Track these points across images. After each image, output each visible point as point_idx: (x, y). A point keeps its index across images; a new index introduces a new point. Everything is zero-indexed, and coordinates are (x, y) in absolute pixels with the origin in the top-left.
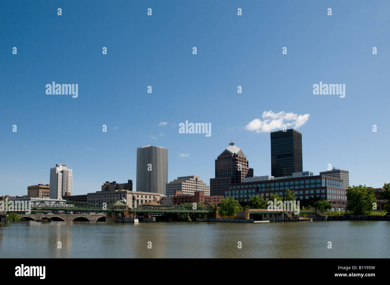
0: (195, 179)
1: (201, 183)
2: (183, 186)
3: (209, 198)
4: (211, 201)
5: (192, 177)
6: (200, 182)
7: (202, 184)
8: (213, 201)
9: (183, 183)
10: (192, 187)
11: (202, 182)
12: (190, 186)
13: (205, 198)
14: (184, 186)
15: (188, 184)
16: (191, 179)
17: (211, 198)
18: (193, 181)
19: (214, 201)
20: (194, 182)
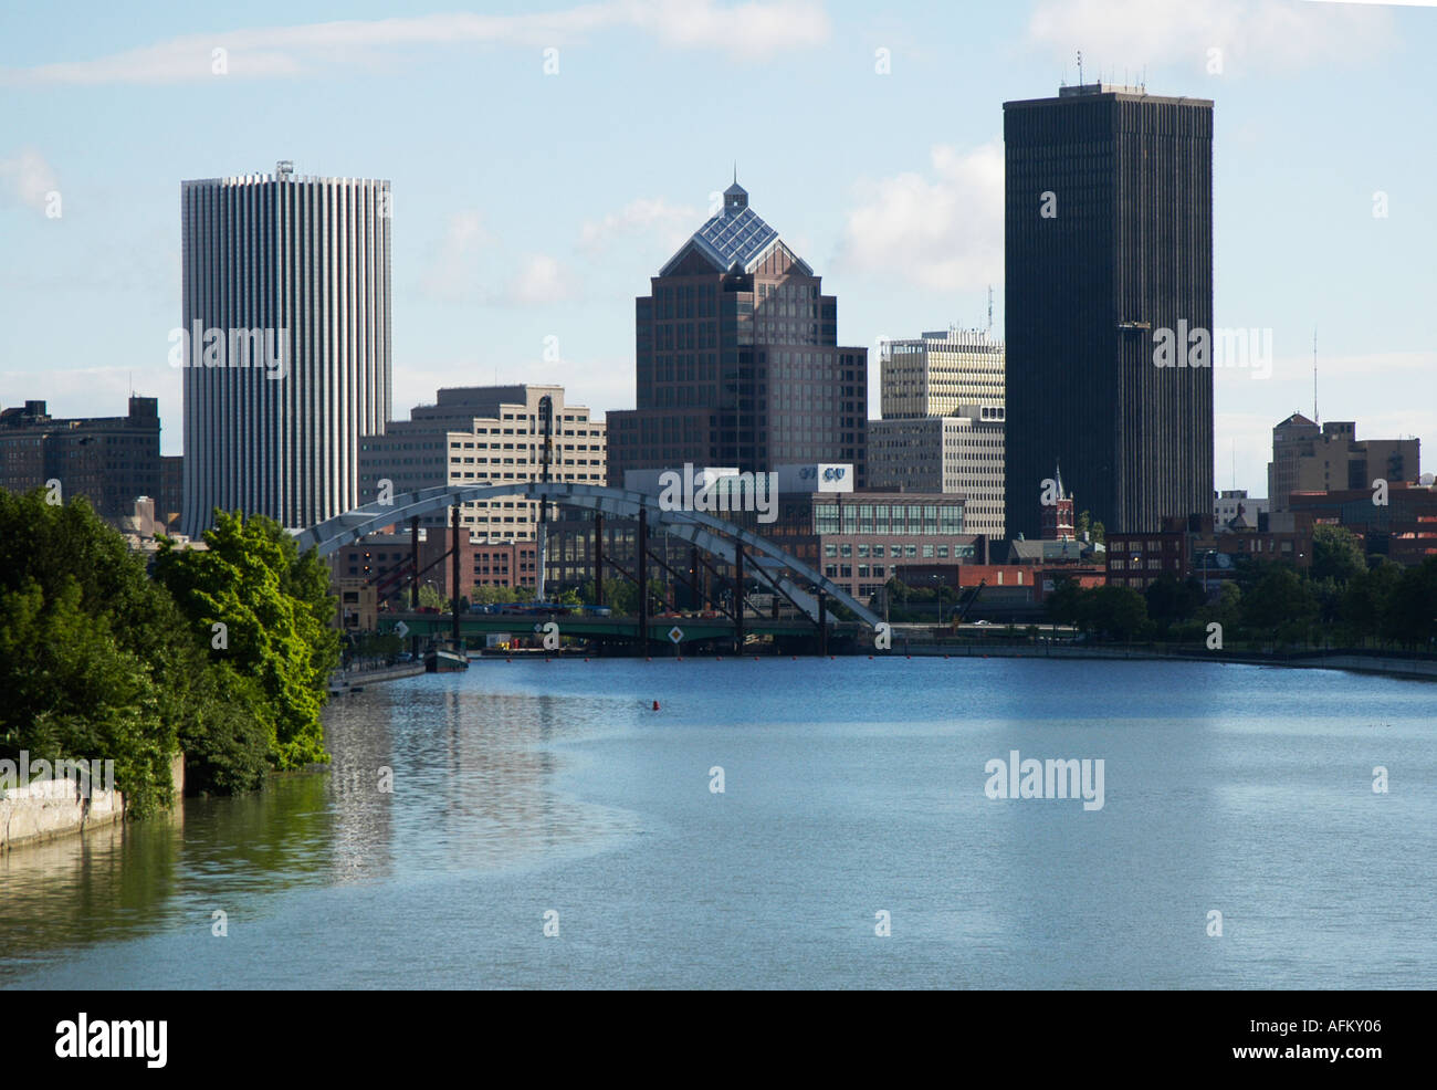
0: (532, 407)
1: (575, 426)
2: (452, 453)
3: (496, 556)
4: (505, 569)
5: (517, 394)
6: (569, 418)
7: (582, 433)
8: (518, 566)
9: (452, 437)
10: (515, 454)
11: (585, 419)
12: (501, 454)
13: (477, 556)
14: (462, 453)
15: (489, 439)
16: (505, 409)
17: (505, 556)
18: (522, 417)
19: (523, 566)
20: (526, 425)
